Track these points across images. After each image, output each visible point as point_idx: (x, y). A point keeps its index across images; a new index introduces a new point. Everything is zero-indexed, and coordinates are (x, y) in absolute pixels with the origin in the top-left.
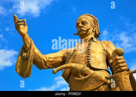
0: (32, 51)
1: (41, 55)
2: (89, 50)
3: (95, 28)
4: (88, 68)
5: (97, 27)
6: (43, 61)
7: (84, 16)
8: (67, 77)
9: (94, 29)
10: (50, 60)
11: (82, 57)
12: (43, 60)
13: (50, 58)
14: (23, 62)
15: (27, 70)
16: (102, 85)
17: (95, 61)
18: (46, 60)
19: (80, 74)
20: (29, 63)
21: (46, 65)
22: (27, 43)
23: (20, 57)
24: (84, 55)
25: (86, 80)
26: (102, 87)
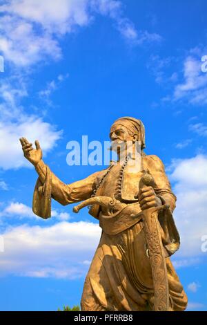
0: (48, 183)
1: (61, 187)
2: (122, 174)
3: (136, 137)
4: (118, 202)
5: (139, 134)
6: (65, 195)
7: (119, 122)
8: (96, 214)
9: (134, 138)
10: (74, 191)
11: (113, 185)
12: (65, 192)
13: (74, 189)
14: (40, 199)
15: (46, 209)
16: (138, 223)
17: (128, 190)
18: (68, 193)
19: (108, 210)
20: (46, 200)
21: (70, 199)
22: (41, 173)
23: (36, 192)
24: (116, 182)
25: (116, 218)
26: (138, 225)
